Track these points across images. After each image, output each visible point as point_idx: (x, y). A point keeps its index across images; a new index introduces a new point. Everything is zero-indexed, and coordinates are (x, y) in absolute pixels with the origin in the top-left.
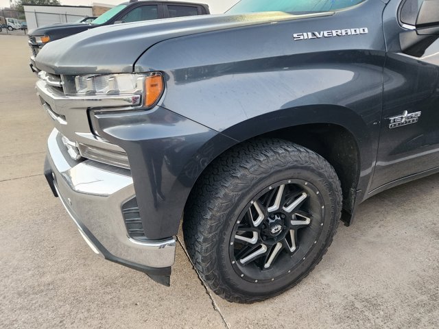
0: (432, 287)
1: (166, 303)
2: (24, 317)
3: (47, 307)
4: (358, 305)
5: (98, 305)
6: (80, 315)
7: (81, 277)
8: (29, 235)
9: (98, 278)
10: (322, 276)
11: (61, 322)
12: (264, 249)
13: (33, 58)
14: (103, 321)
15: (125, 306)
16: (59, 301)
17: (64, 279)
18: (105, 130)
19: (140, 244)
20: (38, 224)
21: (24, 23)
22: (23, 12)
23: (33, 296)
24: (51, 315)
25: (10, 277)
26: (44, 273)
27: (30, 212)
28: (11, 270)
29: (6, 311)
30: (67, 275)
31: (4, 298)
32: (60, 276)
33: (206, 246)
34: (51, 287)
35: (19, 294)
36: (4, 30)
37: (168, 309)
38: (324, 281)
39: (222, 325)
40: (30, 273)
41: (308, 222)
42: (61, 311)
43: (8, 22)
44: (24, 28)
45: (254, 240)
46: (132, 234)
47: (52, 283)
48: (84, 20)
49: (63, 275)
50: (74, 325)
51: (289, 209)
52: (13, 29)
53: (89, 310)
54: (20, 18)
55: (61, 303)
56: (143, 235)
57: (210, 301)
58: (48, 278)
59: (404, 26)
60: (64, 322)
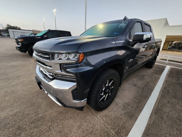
0: (138, 98)
1: (80, 115)
2: (36, 130)
3: (43, 125)
4: (126, 105)
5: (60, 121)
6: (55, 125)
7: (51, 113)
8: (29, 102)
9: (57, 112)
10: (116, 100)
11: (49, 129)
12: (104, 96)
13: (17, 45)
14: (63, 125)
15: (68, 119)
16: (46, 122)
17: (46, 115)
18: (67, 70)
19: (77, 101)
20: (31, 98)
21: (8, 34)
22: (8, 31)
23: (37, 122)
24: (45, 127)
25: (26, 118)
26: (38, 114)
27: (27, 94)
28: (26, 115)
29: (28, 130)
30: (47, 113)
31: (26, 125)
32: (44, 114)
33: (94, 99)
34: (42, 118)
35: (32, 123)
36: (1, 36)
37: (81, 117)
38: (117, 101)
39: (97, 118)
40: (33, 115)
41: (113, 87)
42: (48, 125)
43: (2, 34)
44: (9, 36)
45: (102, 94)
46: (74, 99)
47: (42, 116)
48: (31, 34)
49: (45, 113)
50: (54, 129)
51: (110, 85)
52: (4, 36)
53: (57, 123)
54: (7, 33)
55: (47, 123)
56: (78, 98)
57: (91, 112)
58: (40, 115)
59: (130, 40)
60: (50, 129)
